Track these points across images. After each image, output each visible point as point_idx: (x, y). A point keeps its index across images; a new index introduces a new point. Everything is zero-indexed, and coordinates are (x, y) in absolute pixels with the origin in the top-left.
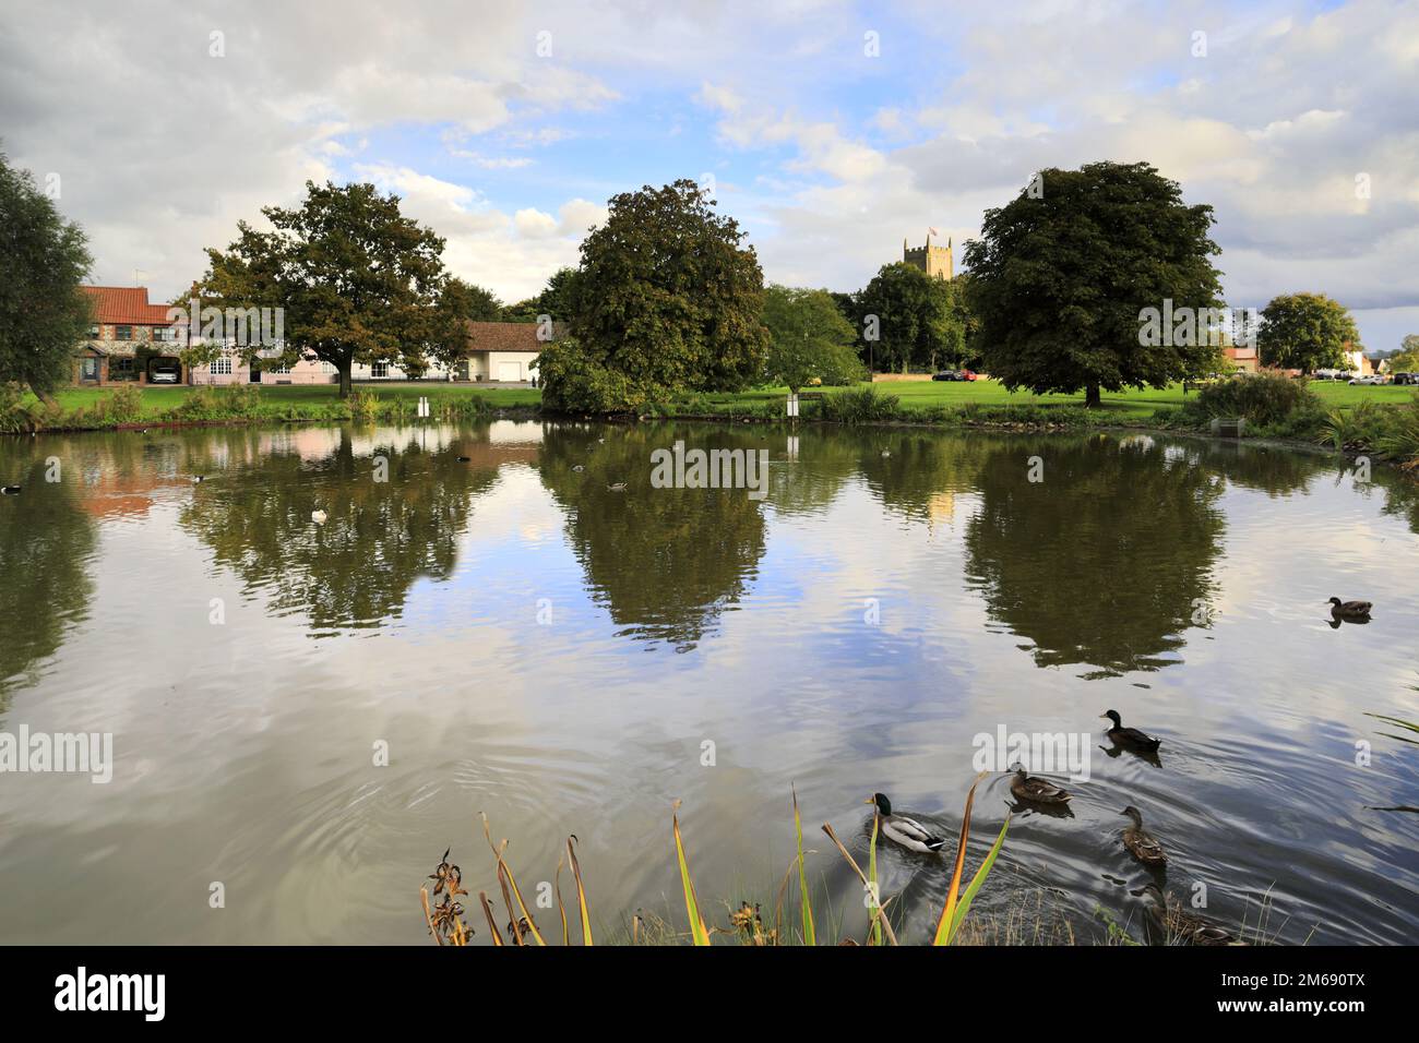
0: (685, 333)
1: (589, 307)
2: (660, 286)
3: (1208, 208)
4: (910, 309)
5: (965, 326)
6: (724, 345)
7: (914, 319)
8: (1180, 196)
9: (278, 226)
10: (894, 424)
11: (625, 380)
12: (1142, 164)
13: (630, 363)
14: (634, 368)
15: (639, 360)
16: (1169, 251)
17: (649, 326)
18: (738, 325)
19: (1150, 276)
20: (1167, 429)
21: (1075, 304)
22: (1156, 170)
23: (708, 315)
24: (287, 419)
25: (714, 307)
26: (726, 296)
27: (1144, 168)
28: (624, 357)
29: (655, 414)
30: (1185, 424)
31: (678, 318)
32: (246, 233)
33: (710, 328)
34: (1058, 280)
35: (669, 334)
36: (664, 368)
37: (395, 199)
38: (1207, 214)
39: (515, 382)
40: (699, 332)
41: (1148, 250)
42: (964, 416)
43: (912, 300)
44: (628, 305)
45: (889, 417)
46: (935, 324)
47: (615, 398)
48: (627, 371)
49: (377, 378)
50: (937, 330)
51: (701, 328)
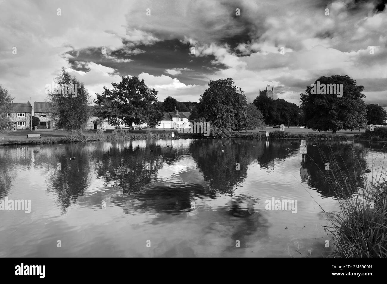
0: (231, 116)
1: (207, 110)
2: (225, 104)
3: (363, 87)
4: (266, 108)
5: (280, 113)
6: (240, 119)
7: (267, 111)
8: (356, 84)
9: (115, 88)
10: (290, 138)
11: (217, 128)
12: (347, 76)
13: (218, 124)
14: (219, 125)
15: (220, 123)
16: (354, 97)
17: (223, 115)
18: (244, 114)
19: (351, 103)
20: (359, 139)
21: (333, 110)
22: (350, 77)
23: (236, 112)
24: (134, 138)
25: (237, 110)
26: (240, 107)
27: (347, 77)
28: (216, 122)
29: (226, 137)
30: (363, 138)
31: (229, 112)
32: (105, 89)
33: (237, 115)
34: (328, 104)
35: (227, 117)
36: (227, 125)
37: (143, 81)
38: (362, 88)
39: (169, 129)
40: (234, 116)
41: (349, 97)
42: (308, 136)
43: (266, 106)
44: (218, 110)
45: (289, 137)
46: (273, 112)
47: (215, 133)
48: (217, 126)
49: (127, 128)
50: (273, 114)
51: (234, 115)
